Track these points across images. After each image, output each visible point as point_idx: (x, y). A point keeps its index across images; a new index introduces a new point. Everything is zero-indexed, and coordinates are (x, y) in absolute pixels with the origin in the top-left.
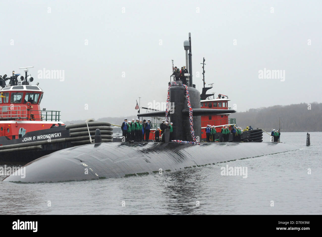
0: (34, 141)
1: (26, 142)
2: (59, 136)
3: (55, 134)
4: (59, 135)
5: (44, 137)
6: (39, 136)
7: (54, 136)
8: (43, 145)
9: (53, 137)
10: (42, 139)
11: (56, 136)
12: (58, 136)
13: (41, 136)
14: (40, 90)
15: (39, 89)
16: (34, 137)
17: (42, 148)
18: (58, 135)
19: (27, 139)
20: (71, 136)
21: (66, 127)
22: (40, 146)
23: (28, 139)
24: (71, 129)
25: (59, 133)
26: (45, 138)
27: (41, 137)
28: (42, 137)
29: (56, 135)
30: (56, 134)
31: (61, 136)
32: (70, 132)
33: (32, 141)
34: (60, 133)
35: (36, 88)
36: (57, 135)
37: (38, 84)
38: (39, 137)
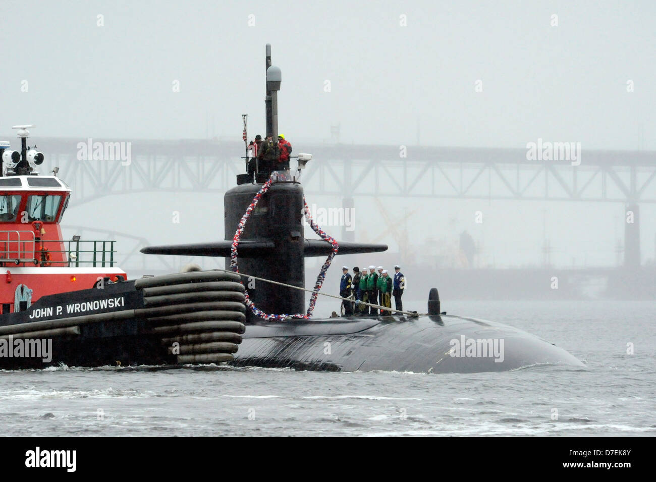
0: (59, 317)
1: (41, 319)
2: (119, 306)
3: (109, 301)
4: (120, 302)
5: (84, 308)
6: (70, 305)
7: (108, 304)
8: (81, 325)
9: (106, 307)
10: (79, 311)
11: (111, 305)
12: (116, 306)
13: (76, 305)
14: (63, 188)
15: (61, 186)
16: (58, 307)
17: (80, 333)
18: (117, 303)
19: (43, 313)
20: (146, 305)
21: (135, 284)
22: (75, 330)
23: (44, 311)
24: (147, 290)
25: (119, 298)
26: (84, 310)
27: (76, 308)
28: (78, 309)
29: (112, 303)
30: (112, 300)
31: (123, 305)
32: (145, 297)
33: (55, 316)
34: (123, 298)
35: (53, 182)
36: (114, 302)
37: (56, 171)
38: (70, 309)
